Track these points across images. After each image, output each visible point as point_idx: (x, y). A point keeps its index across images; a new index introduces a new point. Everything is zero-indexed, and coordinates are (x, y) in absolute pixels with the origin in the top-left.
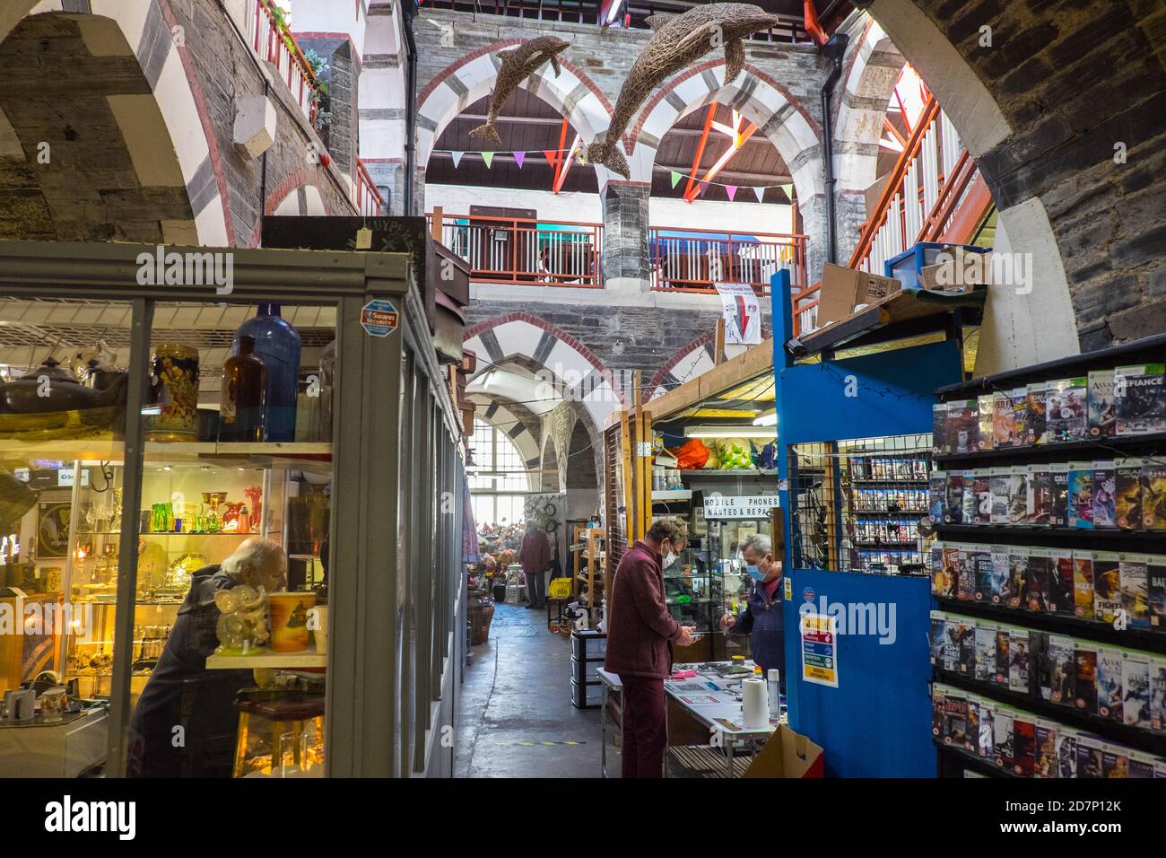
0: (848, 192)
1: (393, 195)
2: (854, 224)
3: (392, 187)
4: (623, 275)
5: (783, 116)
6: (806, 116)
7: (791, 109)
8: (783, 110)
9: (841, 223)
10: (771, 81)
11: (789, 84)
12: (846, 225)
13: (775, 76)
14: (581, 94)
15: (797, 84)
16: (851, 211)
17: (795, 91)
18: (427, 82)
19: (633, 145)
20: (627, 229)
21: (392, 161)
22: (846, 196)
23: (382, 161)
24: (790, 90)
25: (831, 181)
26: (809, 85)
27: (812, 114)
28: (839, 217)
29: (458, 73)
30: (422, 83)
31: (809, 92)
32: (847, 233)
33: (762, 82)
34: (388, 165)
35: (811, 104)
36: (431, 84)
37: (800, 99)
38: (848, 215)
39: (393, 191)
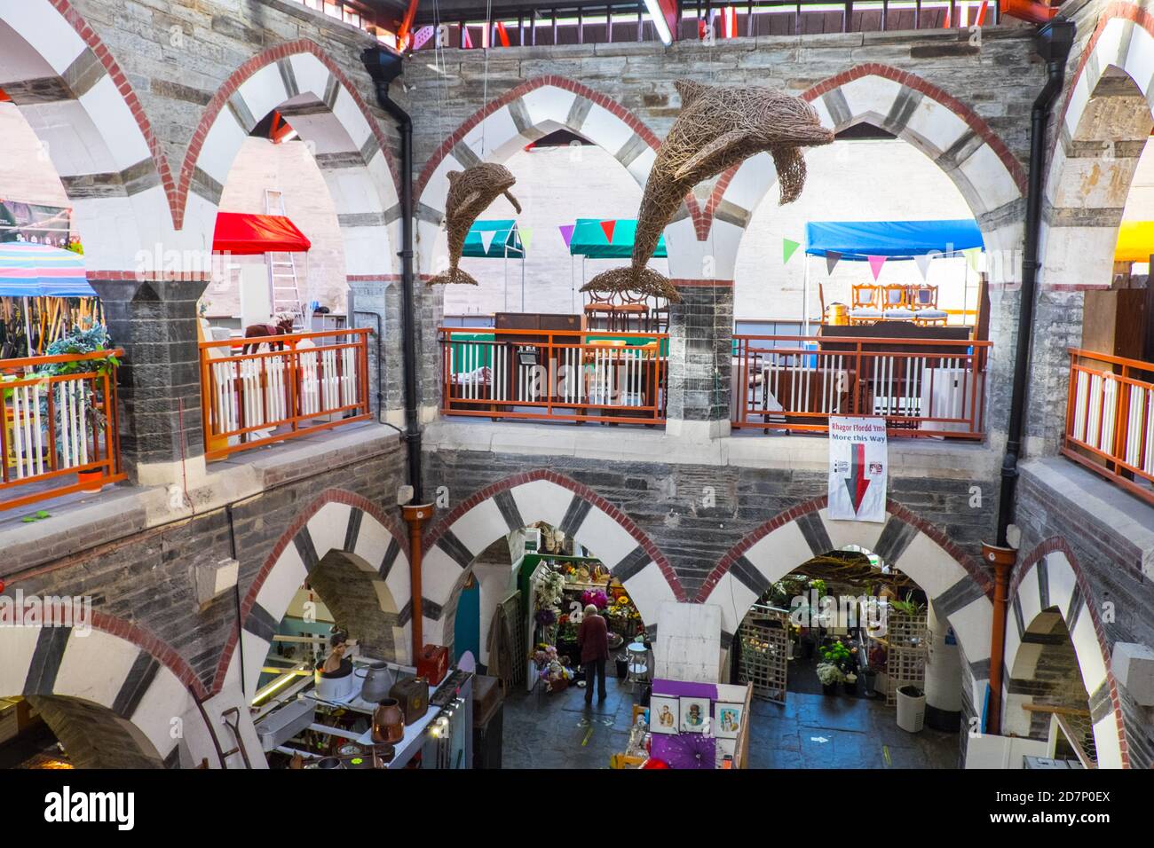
0: (1057, 287)
1: (384, 323)
2: (1062, 343)
3: (382, 313)
4: (686, 417)
5: (959, 155)
6: (1002, 151)
7: (975, 141)
8: (958, 145)
9: (1041, 339)
10: (941, 96)
11: (977, 97)
12: (1047, 343)
13: (951, 88)
14: (633, 153)
15: (991, 97)
16: (1060, 320)
17: (985, 110)
18: (428, 157)
19: (708, 224)
20: (694, 351)
21: (381, 278)
22: (1053, 295)
23: (371, 278)
24: (976, 109)
25: (1031, 266)
26: (1013, 95)
27: (1012, 148)
28: (1039, 327)
29: (468, 139)
30: (421, 158)
31: (1011, 108)
32: (1048, 357)
33: (926, 100)
34: (377, 284)
35: (1013, 129)
36: (434, 158)
37: (992, 122)
38: (1054, 328)
39: (383, 318)
